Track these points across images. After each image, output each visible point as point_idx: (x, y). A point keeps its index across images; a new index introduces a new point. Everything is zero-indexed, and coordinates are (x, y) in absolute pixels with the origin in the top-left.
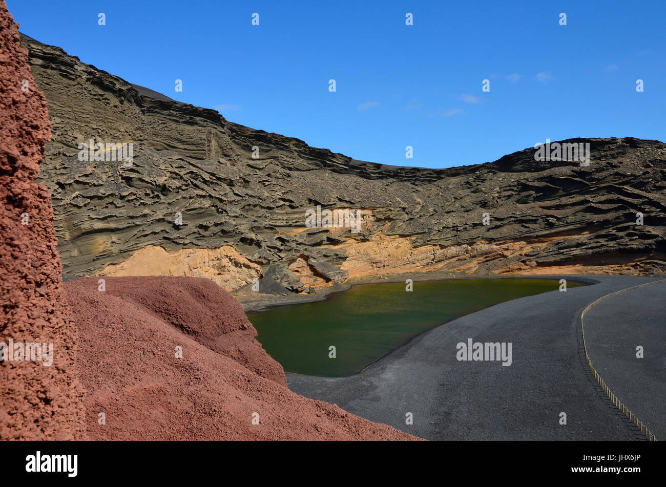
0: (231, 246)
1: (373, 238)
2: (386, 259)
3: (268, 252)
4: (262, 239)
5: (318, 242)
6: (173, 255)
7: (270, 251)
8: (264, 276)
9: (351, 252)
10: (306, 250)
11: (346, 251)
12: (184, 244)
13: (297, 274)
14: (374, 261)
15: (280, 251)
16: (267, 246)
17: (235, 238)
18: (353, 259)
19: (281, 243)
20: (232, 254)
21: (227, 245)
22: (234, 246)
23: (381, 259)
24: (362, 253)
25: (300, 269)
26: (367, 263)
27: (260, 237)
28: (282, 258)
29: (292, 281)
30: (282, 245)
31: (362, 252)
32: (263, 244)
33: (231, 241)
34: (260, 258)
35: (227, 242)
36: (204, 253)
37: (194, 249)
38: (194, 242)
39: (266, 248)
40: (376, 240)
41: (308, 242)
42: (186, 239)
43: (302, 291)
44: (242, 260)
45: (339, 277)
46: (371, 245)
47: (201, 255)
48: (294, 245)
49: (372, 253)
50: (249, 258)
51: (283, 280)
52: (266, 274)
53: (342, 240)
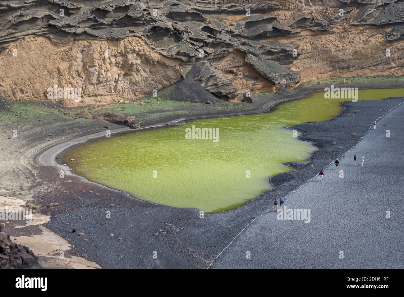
0: (139, 37)
1: (335, 30)
2: (351, 57)
3: (191, 46)
4: (183, 29)
5: (261, 34)
6: (62, 49)
7: (193, 44)
8: (184, 77)
9: (306, 48)
10: (244, 44)
11: (298, 47)
12: (75, 34)
13: (231, 76)
14: (335, 60)
15: (206, 44)
16: (191, 39)
17: (145, 27)
18: (308, 57)
19: (208, 34)
20: (141, 48)
21: (134, 36)
22: (143, 37)
23: (345, 57)
24: (320, 49)
25: (235, 70)
26: (326, 62)
27: (180, 26)
28: (208, 54)
29: (220, 84)
30: (209, 36)
31: (320, 47)
32: (185, 36)
33: (140, 31)
34: (178, 53)
35: (133, 32)
36: (103, 46)
37: (89, 41)
38: (90, 31)
39: (189, 40)
40: (339, 31)
41: (248, 33)
42: (79, 27)
43: (233, 97)
44: (155, 56)
45: (287, 81)
46: (331, 39)
47: (99, 49)
48: (226, 38)
49: (333, 49)
50: (164, 53)
51: (210, 84)
52: (187, 75)
53: (293, 31)
